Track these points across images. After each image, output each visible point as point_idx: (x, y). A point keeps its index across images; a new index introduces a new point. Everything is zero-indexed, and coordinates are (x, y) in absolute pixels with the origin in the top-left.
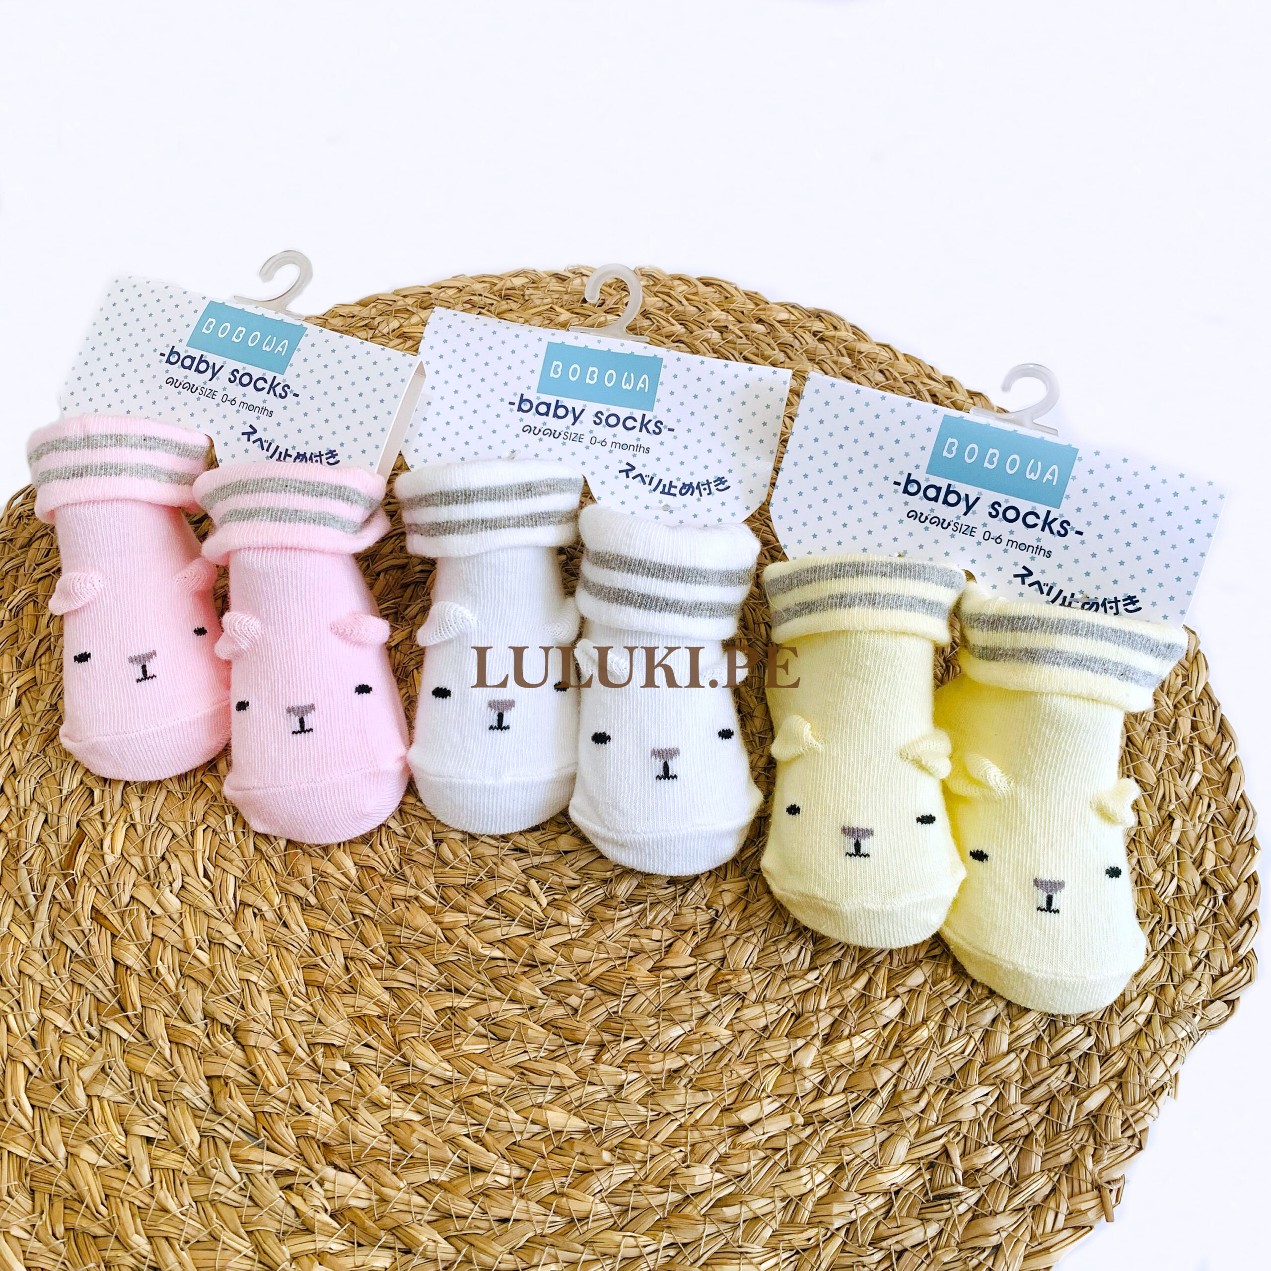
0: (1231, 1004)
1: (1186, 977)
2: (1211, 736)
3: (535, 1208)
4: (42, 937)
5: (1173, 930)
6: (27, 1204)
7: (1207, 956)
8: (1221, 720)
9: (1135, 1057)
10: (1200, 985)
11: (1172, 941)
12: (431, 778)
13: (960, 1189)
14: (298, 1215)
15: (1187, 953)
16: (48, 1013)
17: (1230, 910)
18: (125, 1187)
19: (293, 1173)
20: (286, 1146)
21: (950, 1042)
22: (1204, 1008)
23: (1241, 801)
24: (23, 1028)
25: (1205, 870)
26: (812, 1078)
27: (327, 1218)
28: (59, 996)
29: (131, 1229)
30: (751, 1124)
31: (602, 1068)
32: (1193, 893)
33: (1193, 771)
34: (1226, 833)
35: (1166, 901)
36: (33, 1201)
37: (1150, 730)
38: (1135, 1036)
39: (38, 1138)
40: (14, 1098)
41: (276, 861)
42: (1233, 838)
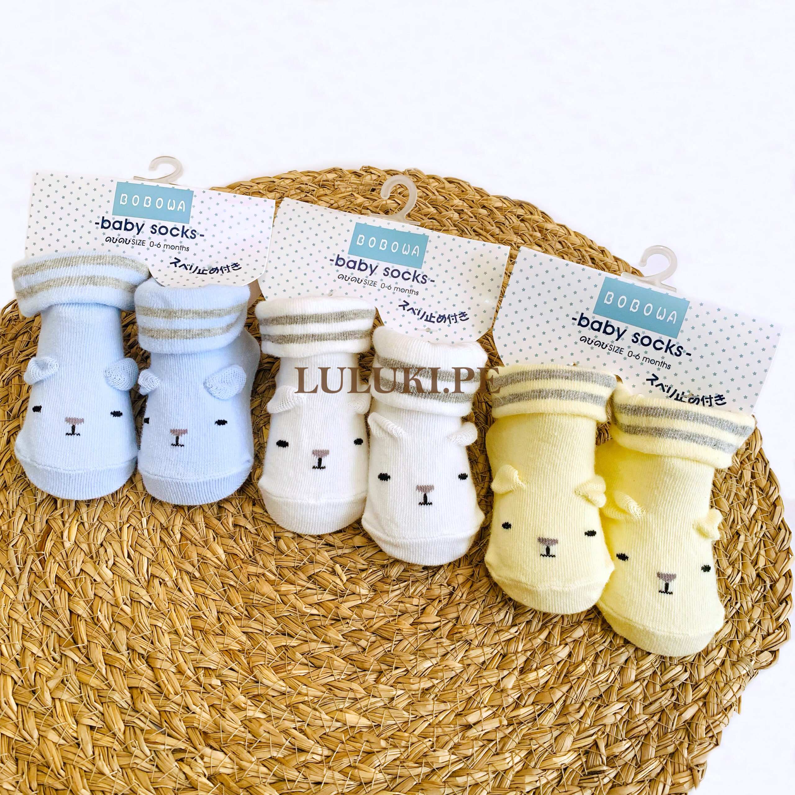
0: (774, 653)
1: (746, 636)
2: (763, 483)
3: (338, 776)
4: (24, 595)
5: (738, 605)
6: (13, 768)
7: (759, 623)
8: (770, 472)
9: (714, 686)
10: (755, 641)
11: (737, 612)
12: (274, 498)
13: (605, 768)
14: (187, 778)
15: (747, 620)
16: (27, 644)
17: (774, 594)
18: (76, 758)
19: (184, 751)
20: (180, 734)
21: (599, 674)
22: (757, 655)
23: (782, 524)
24: (11, 654)
25: (759, 568)
26: (513, 695)
27: (205, 780)
28: (34, 633)
29: (80, 786)
30: (474, 724)
31: (381, 687)
32: (751, 582)
33: (752, 505)
34: (772, 544)
35: (734, 587)
36: (17, 765)
37: (725, 478)
38: (714, 673)
39: (21, 725)
40: (5, 699)
41: (174, 549)
42: (776, 548)
